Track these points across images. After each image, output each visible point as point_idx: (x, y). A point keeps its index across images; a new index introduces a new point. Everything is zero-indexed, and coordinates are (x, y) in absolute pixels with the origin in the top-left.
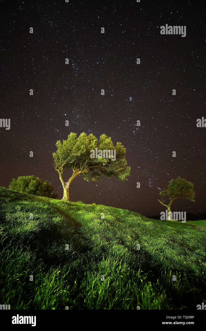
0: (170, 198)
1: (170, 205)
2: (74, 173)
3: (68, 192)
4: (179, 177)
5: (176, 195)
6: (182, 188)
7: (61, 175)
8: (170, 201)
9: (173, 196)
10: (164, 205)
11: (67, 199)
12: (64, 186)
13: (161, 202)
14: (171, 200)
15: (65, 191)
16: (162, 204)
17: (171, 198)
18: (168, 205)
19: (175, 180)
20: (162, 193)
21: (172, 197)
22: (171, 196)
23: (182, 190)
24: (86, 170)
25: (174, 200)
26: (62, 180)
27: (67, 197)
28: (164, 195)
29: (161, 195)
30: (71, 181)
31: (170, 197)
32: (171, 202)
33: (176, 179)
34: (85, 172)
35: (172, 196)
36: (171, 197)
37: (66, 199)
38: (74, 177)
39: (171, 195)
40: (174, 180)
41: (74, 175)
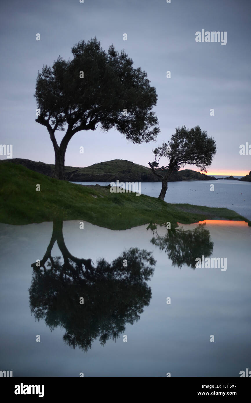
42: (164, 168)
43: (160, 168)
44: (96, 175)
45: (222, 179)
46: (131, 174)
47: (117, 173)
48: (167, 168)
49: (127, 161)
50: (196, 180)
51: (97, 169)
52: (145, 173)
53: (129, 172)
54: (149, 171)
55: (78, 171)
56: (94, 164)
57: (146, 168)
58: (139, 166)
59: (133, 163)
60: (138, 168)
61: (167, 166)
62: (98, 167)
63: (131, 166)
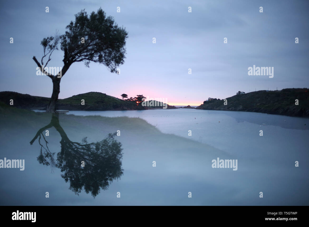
42: (132, 99)
43: (129, 99)
44: (74, 105)
45: (181, 108)
46: (104, 103)
47: (92, 104)
48: (135, 99)
49: (101, 93)
50: (159, 109)
51: (75, 100)
52: (116, 103)
53: (103, 102)
54: (119, 101)
55: (59, 102)
56: (73, 96)
57: (117, 99)
58: (111, 98)
59: (106, 94)
60: (110, 99)
61: (135, 98)
62: (76, 99)
63: (105, 97)
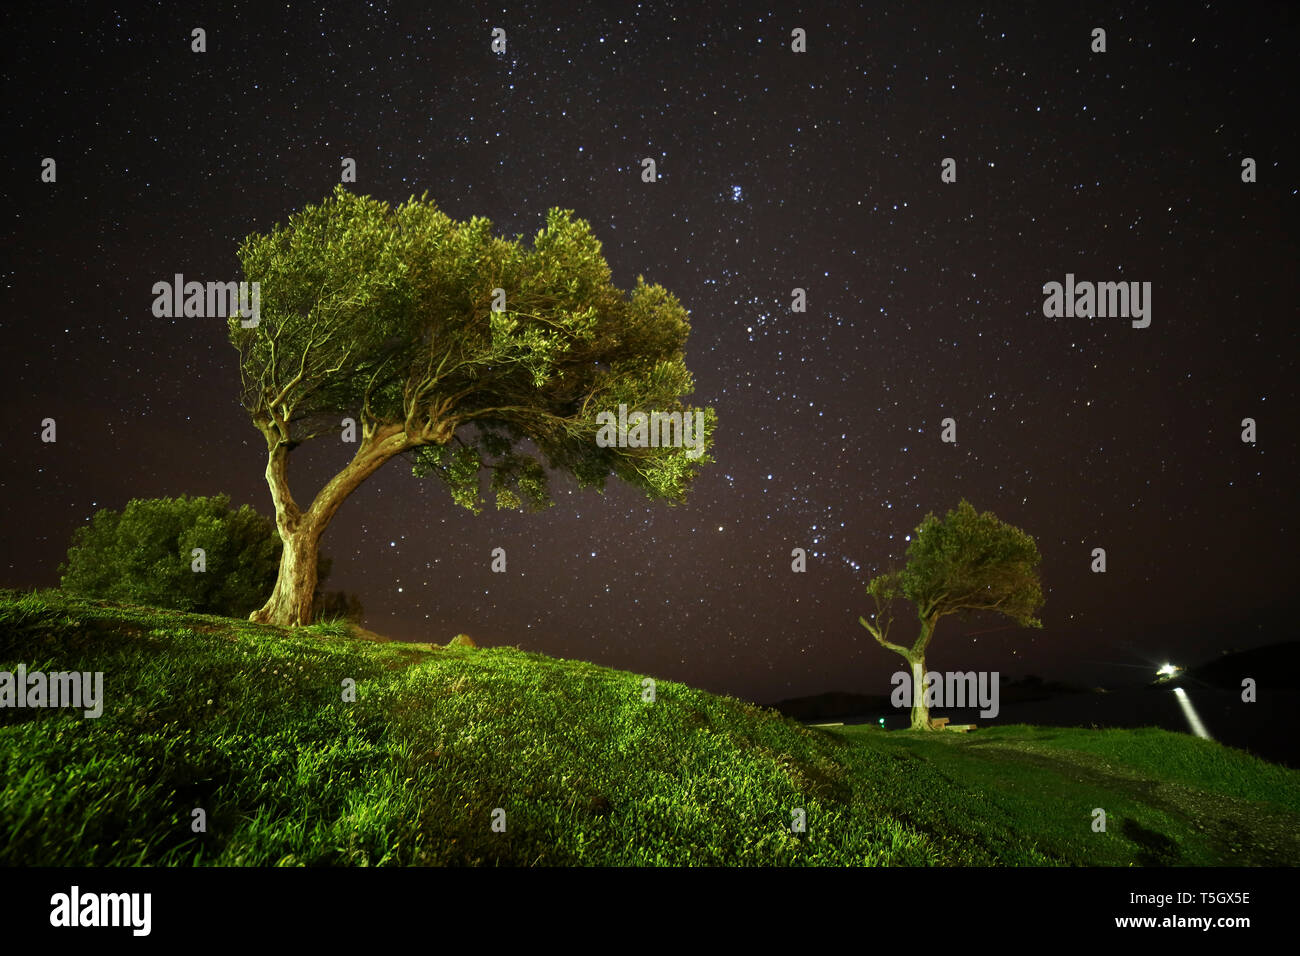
0: (921, 612)
1: (921, 645)
2: (368, 448)
3: (309, 560)
4: (963, 504)
5: (950, 594)
6: (984, 557)
7: (276, 456)
8: (921, 625)
9: (935, 599)
10: (892, 647)
11: (295, 606)
12: (285, 521)
13: (878, 632)
14: (925, 619)
15: (289, 559)
16: (884, 644)
17: (927, 612)
18: (910, 647)
19: (942, 517)
20: (882, 587)
21: (933, 603)
22: (925, 598)
23: (980, 568)
24: (440, 428)
25: (939, 620)
26: (280, 486)
27: (292, 596)
28: (889, 594)
29: (875, 595)
30: (340, 494)
31: (921, 608)
32: (927, 631)
33: (950, 511)
34: (432, 437)
35: (931, 601)
36: (926, 605)
37: (288, 606)
38: (359, 472)
39: (926, 596)
40: (936, 518)
41: (365, 454)
